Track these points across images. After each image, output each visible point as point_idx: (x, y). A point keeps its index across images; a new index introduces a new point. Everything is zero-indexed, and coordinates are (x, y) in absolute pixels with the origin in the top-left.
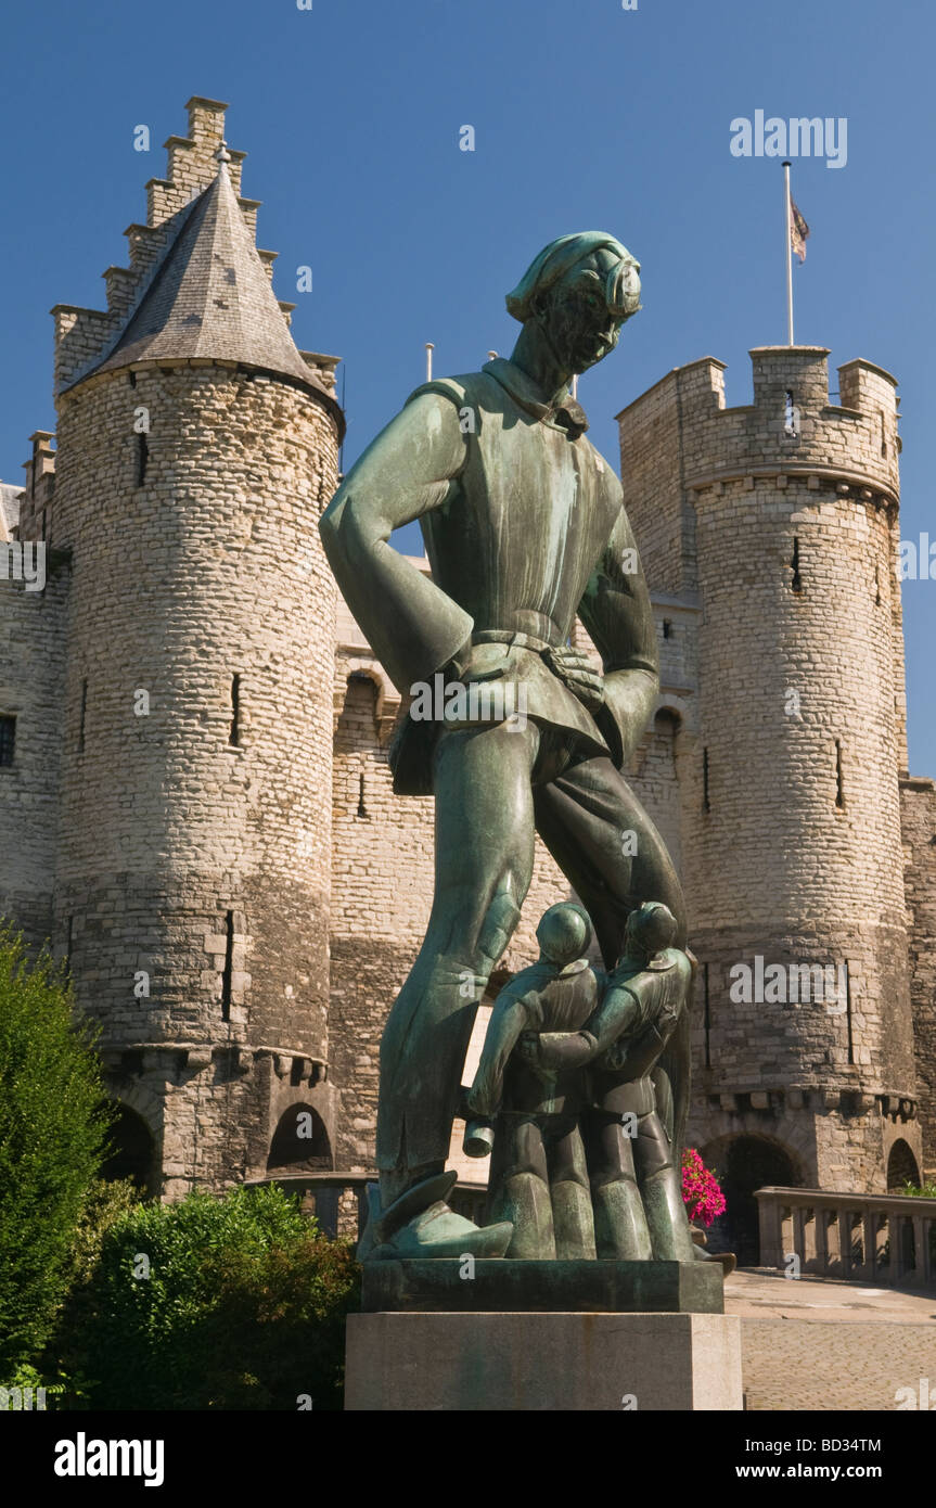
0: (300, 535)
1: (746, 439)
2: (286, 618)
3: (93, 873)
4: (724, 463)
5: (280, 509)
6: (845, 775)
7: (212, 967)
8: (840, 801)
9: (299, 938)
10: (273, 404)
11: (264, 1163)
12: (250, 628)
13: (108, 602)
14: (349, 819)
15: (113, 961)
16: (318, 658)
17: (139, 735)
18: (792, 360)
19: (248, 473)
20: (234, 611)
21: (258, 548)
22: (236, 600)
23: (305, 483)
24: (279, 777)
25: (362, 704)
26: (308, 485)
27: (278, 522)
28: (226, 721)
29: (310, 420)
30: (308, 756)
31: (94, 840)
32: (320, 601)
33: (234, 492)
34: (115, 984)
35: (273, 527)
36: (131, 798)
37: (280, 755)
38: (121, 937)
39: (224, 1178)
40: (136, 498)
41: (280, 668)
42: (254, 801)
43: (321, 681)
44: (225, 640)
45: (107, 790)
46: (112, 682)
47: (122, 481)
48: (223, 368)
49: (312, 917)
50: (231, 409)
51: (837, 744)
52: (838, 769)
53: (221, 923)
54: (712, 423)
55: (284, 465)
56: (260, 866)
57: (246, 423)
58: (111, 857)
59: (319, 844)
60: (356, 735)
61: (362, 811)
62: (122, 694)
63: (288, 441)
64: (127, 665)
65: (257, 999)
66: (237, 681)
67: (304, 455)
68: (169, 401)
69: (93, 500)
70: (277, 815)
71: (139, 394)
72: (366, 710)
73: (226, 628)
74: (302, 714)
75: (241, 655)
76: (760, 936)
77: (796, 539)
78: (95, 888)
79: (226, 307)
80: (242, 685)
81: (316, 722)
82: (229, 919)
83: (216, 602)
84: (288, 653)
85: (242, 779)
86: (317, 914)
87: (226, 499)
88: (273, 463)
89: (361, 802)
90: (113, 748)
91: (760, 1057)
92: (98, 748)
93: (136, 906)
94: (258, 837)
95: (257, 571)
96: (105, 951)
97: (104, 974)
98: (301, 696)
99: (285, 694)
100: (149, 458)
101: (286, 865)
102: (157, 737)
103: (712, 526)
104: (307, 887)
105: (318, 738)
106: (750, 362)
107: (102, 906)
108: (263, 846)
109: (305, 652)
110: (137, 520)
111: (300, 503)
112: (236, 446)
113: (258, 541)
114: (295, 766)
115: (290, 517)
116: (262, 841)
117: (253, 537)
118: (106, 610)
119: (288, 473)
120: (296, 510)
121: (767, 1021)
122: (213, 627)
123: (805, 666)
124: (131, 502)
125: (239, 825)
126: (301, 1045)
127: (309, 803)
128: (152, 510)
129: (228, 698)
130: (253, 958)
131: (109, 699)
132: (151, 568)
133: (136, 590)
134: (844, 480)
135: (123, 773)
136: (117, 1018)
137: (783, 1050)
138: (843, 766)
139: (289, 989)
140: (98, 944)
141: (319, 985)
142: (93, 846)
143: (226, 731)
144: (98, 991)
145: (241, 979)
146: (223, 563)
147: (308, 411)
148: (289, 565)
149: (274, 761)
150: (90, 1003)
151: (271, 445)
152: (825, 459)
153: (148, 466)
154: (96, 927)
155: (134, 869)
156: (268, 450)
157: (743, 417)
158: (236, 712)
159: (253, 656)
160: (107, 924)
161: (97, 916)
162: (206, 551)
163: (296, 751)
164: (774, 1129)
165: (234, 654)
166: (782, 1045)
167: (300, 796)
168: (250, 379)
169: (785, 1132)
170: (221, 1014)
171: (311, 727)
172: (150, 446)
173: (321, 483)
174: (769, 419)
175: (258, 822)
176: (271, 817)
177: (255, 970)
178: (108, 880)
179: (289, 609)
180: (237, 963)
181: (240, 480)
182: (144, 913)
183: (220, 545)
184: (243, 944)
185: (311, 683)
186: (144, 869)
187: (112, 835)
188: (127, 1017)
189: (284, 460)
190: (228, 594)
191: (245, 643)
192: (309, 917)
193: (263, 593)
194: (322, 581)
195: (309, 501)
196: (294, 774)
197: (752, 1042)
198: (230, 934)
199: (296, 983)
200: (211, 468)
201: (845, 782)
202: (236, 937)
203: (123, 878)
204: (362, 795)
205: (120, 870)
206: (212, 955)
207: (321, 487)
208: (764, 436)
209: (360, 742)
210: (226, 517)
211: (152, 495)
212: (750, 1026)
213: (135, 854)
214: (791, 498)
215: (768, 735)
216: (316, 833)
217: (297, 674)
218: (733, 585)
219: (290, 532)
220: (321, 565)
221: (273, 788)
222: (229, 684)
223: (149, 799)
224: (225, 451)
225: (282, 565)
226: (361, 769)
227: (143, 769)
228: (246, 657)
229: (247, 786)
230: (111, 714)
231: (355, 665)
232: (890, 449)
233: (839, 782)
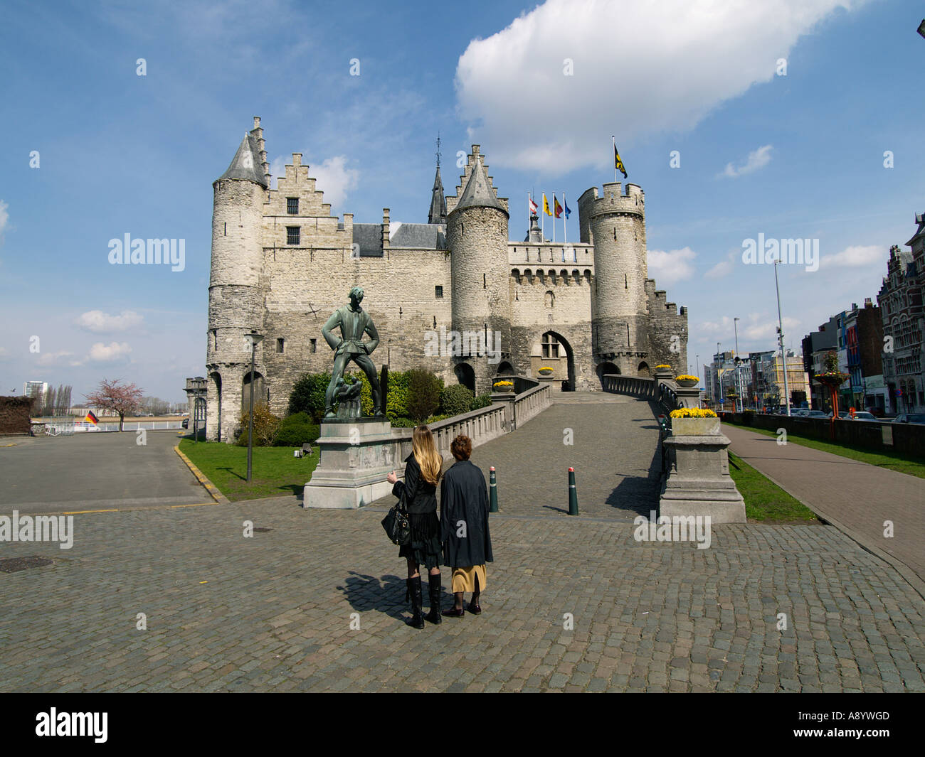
0: (497, 242)
1: (602, 206)
2: (495, 260)
3: (459, 317)
4: (598, 212)
5: (492, 237)
8: (626, 288)
9: (502, 328)
10: (489, 213)
11: (496, 374)
12: (486, 263)
14: (514, 301)
16: (504, 268)
17: (465, 288)
19: (485, 229)
20: (483, 260)
21: (488, 246)
22: (483, 258)
24: (495, 294)
25: (515, 276)
26: (499, 230)
27: (492, 240)
28: (482, 284)
29: (498, 216)
30: (502, 289)
32: (503, 255)
33: (481, 234)
36: (464, 301)
41: (494, 271)
42: (490, 300)
43: (504, 273)
44: (481, 267)
45: (460, 300)
46: (460, 277)
47: (459, 234)
48: (478, 207)
49: (505, 323)
50: (480, 216)
51: (625, 275)
54: (595, 202)
56: (492, 313)
57: (484, 218)
58: (462, 314)
59: (505, 308)
60: (515, 282)
61: (517, 299)
62: (462, 279)
63: (493, 221)
64: (462, 274)
66: (484, 275)
68: (467, 216)
69: (454, 239)
70: (494, 302)
71: (461, 215)
73: (481, 264)
74: (500, 280)
76: (608, 319)
77: (615, 228)
78: (459, 321)
79: (479, 193)
80: (486, 276)
81: (505, 279)
82: (485, 325)
83: (479, 259)
84: (496, 268)
86: (507, 322)
87: (480, 236)
88: (490, 226)
90: (461, 291)
91: (608, 346)
92: (458, 291)
93: (467, 324)
94: (491, 307)
95: (487, 251)
98: (499, 277)
99: (495, 277)
100: (464, 229)
101: (498, 313)
102: (469, 288)
103: (596, 226)
104: (503, 317)
105: (504, 285)
106: (603, 187)
107: (461, 324)
108: (492, 310)
109: (500, 267)
110: (463, 242)
111: (497, 234)
112: (482, 224)
114: (498, 292)
115: (494, 238)
117: (487, 244)
118: (458, 262)
119: (494, 228)
120: (496, 236)
122: (479, 264)
123: (617, 257)
125: (487, 305)
126: (503, 350)
127: (502, 299)
128: (465, 240)
129: (483, 279)
131: (459, 280)
132: (466, 253)
133: (463, 257)
134: (626, 212)
135: (463, 296)
138: (627, 280)
141: (507, 337)
142: (459, 312)
143: (482, 286)
147: (498, 214)
148: (495, 249)
149: (494, 291)
152: (621, 208)
155: (466, 316)
156: (489, 224)
157: (601, 200)
158: (485, 282)
159: (488, 269)
161: (459, 326)
162: (476, 248)
163: (499, 288)
164: (612, 361)
165: (483, 269)
166: (613, 343)
167: (500, 298)
168: (484, 208)
169: (615, 362)
171: (502, 283)
172: (464, 226)
174: (607, 200)
175: (491, 304)
179: (495, 258)
181: (483, 231)
183: (479, 246)
184: (489, 330)
185: (502, 273)
186: (468, 316)
187: (461, 309)
191: (486, 267)
193: (489, 256)
195: (499, 233)
196: (498, 294)
197: (607, 343)
198: (485, 328)
200: (476, 230)
204: (517, 295)
205: (463, 316)
207: (502, 230)
208: (606, 204)
209: (516, 284)
210: (480, 240)
211: (465, 237)
212: (606, 339)
213: (466, 313)
214: (613, 218)
216: (505, 305)
217: (498, 272)
218: (601, 239)
219: (495, 241)
221: (494, 297)
223: (468, 301)
224: (479, 225)
225: (493, 249)
226: (516, 290)
227: (467, 295)
229: (488, 296)
230: (460, 283)
231: (513, 267)
232: (638, 203)
233: (626, 283)
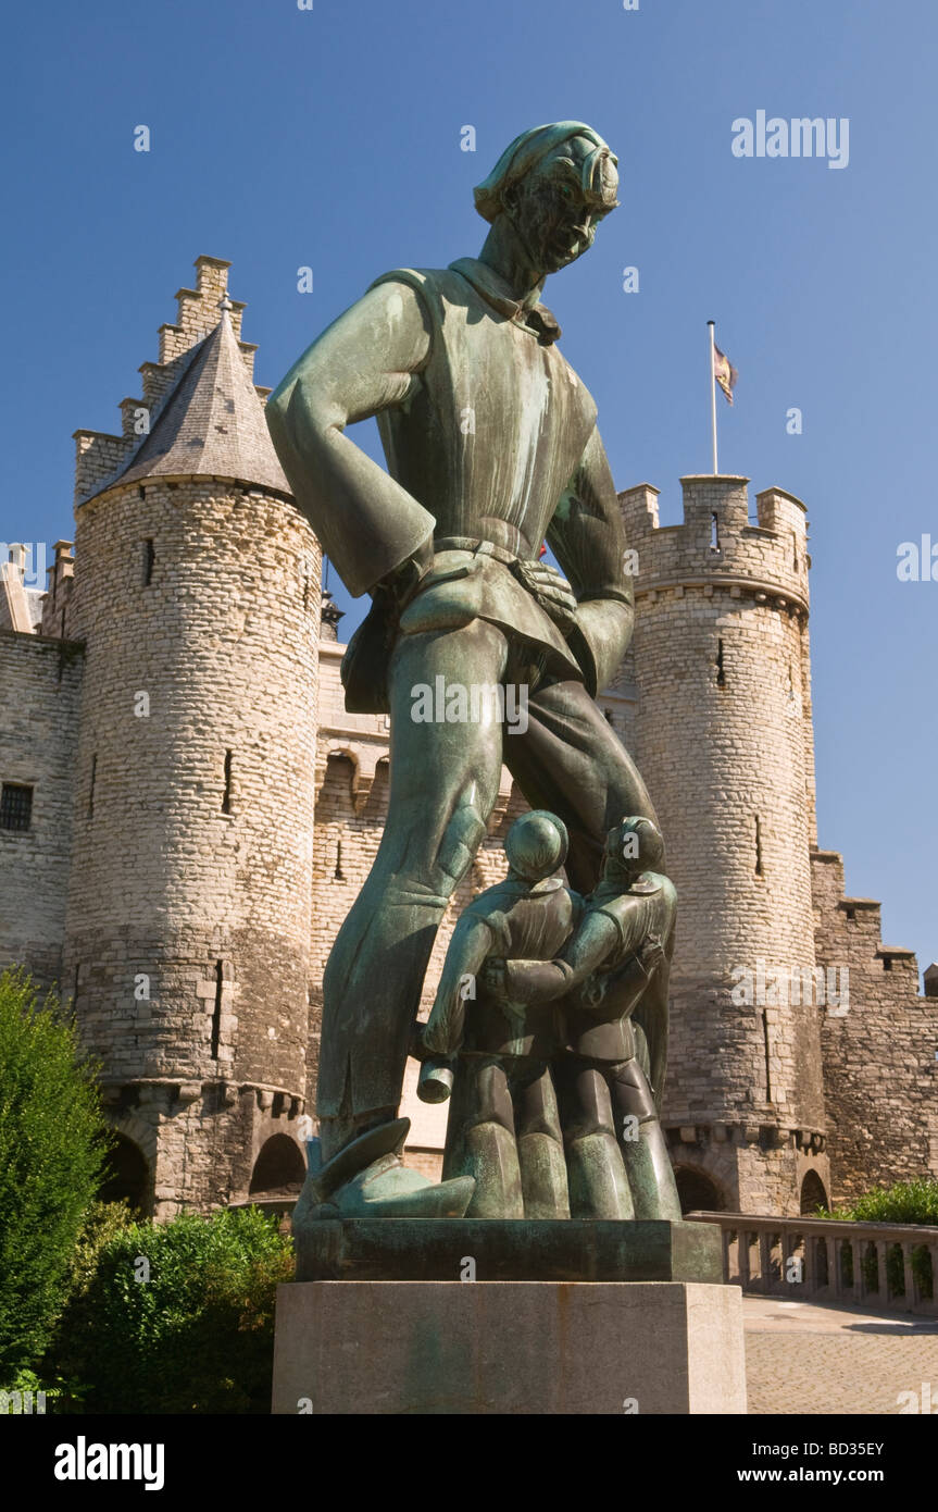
0: (288, 630)
1: (677, 554)
2: (274, 702)
3: (99, 925)
4: (658, 575)
5: (269, 606)
6: (763, 846)
7: (203, 1010)
8: (759, 869)
9: (281, 985)
10: (265, 516)
11: (246, 1187)
12: (241, 709)
13: (117, 686)
14: (328, 881)
15: (114, 1005)
16: (302, 738)
17: (141, 803)
18: (717, 486)
19: (242, 574)
20: (227, 695)
21: (249, 640)
22: (230, 685)
23: (293, 585)
24: (265, 841)
25: (341, 779)
26: (295, 586)
27: (268, 618)
28: (219, 792)
29: (297, 530)
30: (292, 824)
31: (100, 896)
32: (305, 688)
33: (229, 591)
34: (117, 1025)
35: (264, 622)
36: (133, 859)
37: (267, 822)
38: (123, 983)
39: (210, 1201)
40: (143, 595)
41: (267, 746)
42: (243, 862)
43: (304, 758)
44: (220, 720)
45: (112, 852)
46: (119, 757)
47: (132, 580)
48: (222, 483)
49: (293, 967)
50: (228, 519)
51: (757, 819)
52: (758, 841)
53: (211, 971)
54: (647, 539)
55: (274, 568)
56: (248, 920)
57: (241, 532)
58: (115, 911)
59: (299, 901)
60: (335, 806)
61: (339, 874)
62: (128, 767)
63: (278, 548)
64: (132, 742)
65: (243, 1039)
66: (229, 756)
67: (292, 560)
68: (174, 512)
69: (106, 597)
70: (263, 875)
71: (148, 506)
72: (344, 785)
73: (220, 709)
74: (286, 786)
75: (233, 733)
76: (689, 988)
77: (720, 640)
78: (99, 940)
79: (226, 432)
80: (234, 760)
81: (298, 793)
82: (219, 967)
83: (212, 687)
84: (275, 733)
85: (232, 843)
86: (298, 965)
87: (222, 597)
88: (265, 566)
89: (338, 866)
90: (119, 815)
91: (689, 1095)
92: (105, 815)
93: (136, 955)
94: (245, 895)
95: (249, 660)
96: (107, 995)
97: (106, 1017)
98: (287, 771)
99: (271, 768)
100: (155, 561)
101: (270, 920)
102: (157, 805)
103: (648, 629)
104: (290, 940)
105: (300, 808)
106: (680, 489)
107: (106, 955)
108: (250, 903)
109: (290, 730)
110: (144, 615)
111: (287, 602)
112: (232, 551)
113: (250, 634)
114: (280, 832)
115: (279, 614)
116: (249, 898)
117: (245, 631)
118: (115, 693)
119: (278, 576)
120: (284, 608)
121: (695, 1064)
122: (209, 708)
123: (728, 750)
124: (139, 599)
125: (229, 883)
126: (281, 1081)
127: (292, 865)
128: (157, 606)
129: (221, 771)
130: (240, 1002)
131: (116, 771)
132: (155, 656)
133: (142, 675)
134: (762, 590)
135: (127, 836)
136: (117, 1057)
137: (709, 1089)
138: (761, 838)
139: (272, 1031)
140: (101, 989)
141: (298, 1028)
142: (100, 901)
143: (219, 800)
144: (99, 1032)
145: (229, 1022)
146: (219, 653)
147: (296, 522)
148: (277, 655)
149: (261, 827)
150: (93, 1043)
151: (263, 551)
152: (746, 572)
153: (155, 567)
154: (99, 973)
155: (134, 923)
156: (261, 555)
157: (675, 535)
158: (228, 784)
159: (244, 734)
160: (110, 971)
161: (100, 964)
162: (205, 642)
163: (281, 819)
164: (701, 1161)
165: (228, 732)
166: (708, 1085)
167: (284, 859)
168: (246, 493)
169: (711, 1162)
170: (210, 1053)
171: (295, 798)
172: (156, 550)
173: (306, 585)
174: (697, 537)
175: (246, 881)
176: (258, 877)
177: (241, 1014)
178: (111, 931)
179: (277, 693)
180: (226, 1006)
181: (235, 580)
182: (144, 961)
183: (217, 637)
184: (231, 990)
185: (295, 760)
186: (144, 922)
187: (115, 892)
188: (126, 1055)
189: (275, 564)
190: (222, 680)
191: (237, 723)
192: (290, 967)
193: (254, 680)
194: (306, 670)
195: (295, 600)
196: (279, 839)
197: (681, 1082)
198: (219, 981)
199: (278, 1025)
200: (210, 570)
201: (763, 853)
202: (225, 984)
203: (125, 930)
204: (339, 860)
205: (123, 924)
206: (203, 1000)
207: (306, 588)
208: (693, 551)
209: (337, 813)
210: (223, 612)
211: (158, 593)
212: (680, 1068)
213: (135, 909)
214: (716, 605)
215: (696, 811)
216: (298, 892)
217: (283, 751)
218: (665, 681)
219: (278, 627)
220: (305, 656)
221: (260, 851)
222: (223, 759)
223: (150, 860)
224: (222, 555)
225: (271, 655)
226: (338, 837)
227: (144, 833)
228: (238, 736)
229: (237, 849)
230: (117, 784)
231: (334, 745)
232: (801, 565)
233: (758, 852)
